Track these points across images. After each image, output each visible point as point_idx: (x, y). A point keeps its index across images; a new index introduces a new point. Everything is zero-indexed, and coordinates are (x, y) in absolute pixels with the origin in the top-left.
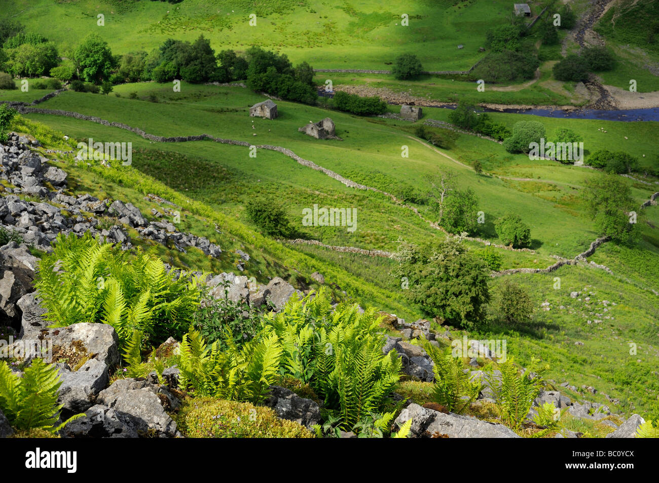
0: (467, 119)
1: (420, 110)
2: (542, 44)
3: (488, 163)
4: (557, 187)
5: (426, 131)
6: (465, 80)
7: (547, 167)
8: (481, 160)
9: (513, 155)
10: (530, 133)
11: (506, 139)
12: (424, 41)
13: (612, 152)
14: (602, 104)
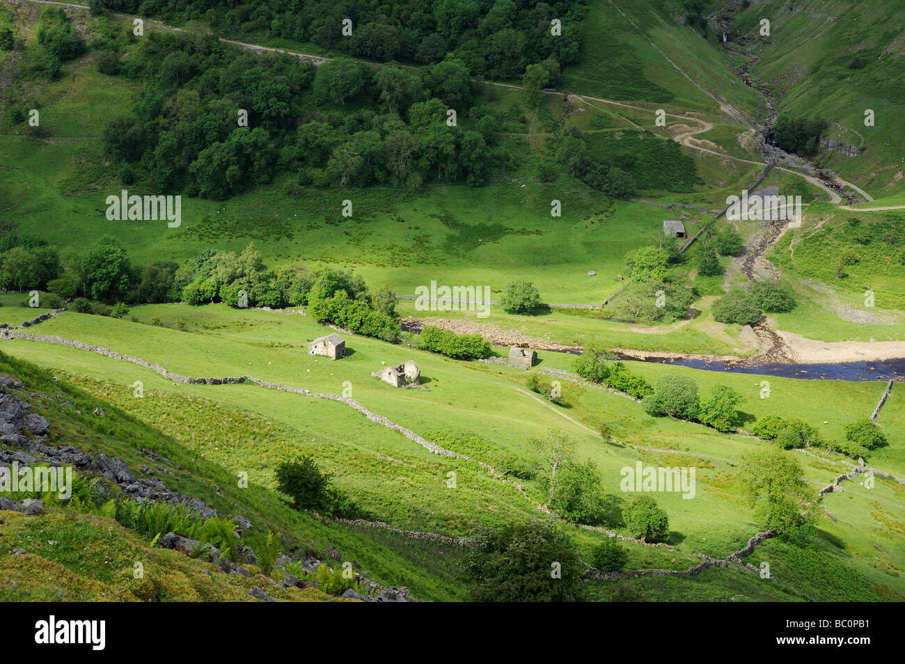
0: (595, 368)
1: (535, 354)
2: (699, 273)
3: (622, 428)
4: (710, 463)
5: (540, 382)
6: (595, 316)
7: (699, 436)
8: (612, 423)
9: (655, 418)
10: (677, 390)
11: (646, 397)
12: (545, 264)
13: (786, 419)
14: (775, 355)
